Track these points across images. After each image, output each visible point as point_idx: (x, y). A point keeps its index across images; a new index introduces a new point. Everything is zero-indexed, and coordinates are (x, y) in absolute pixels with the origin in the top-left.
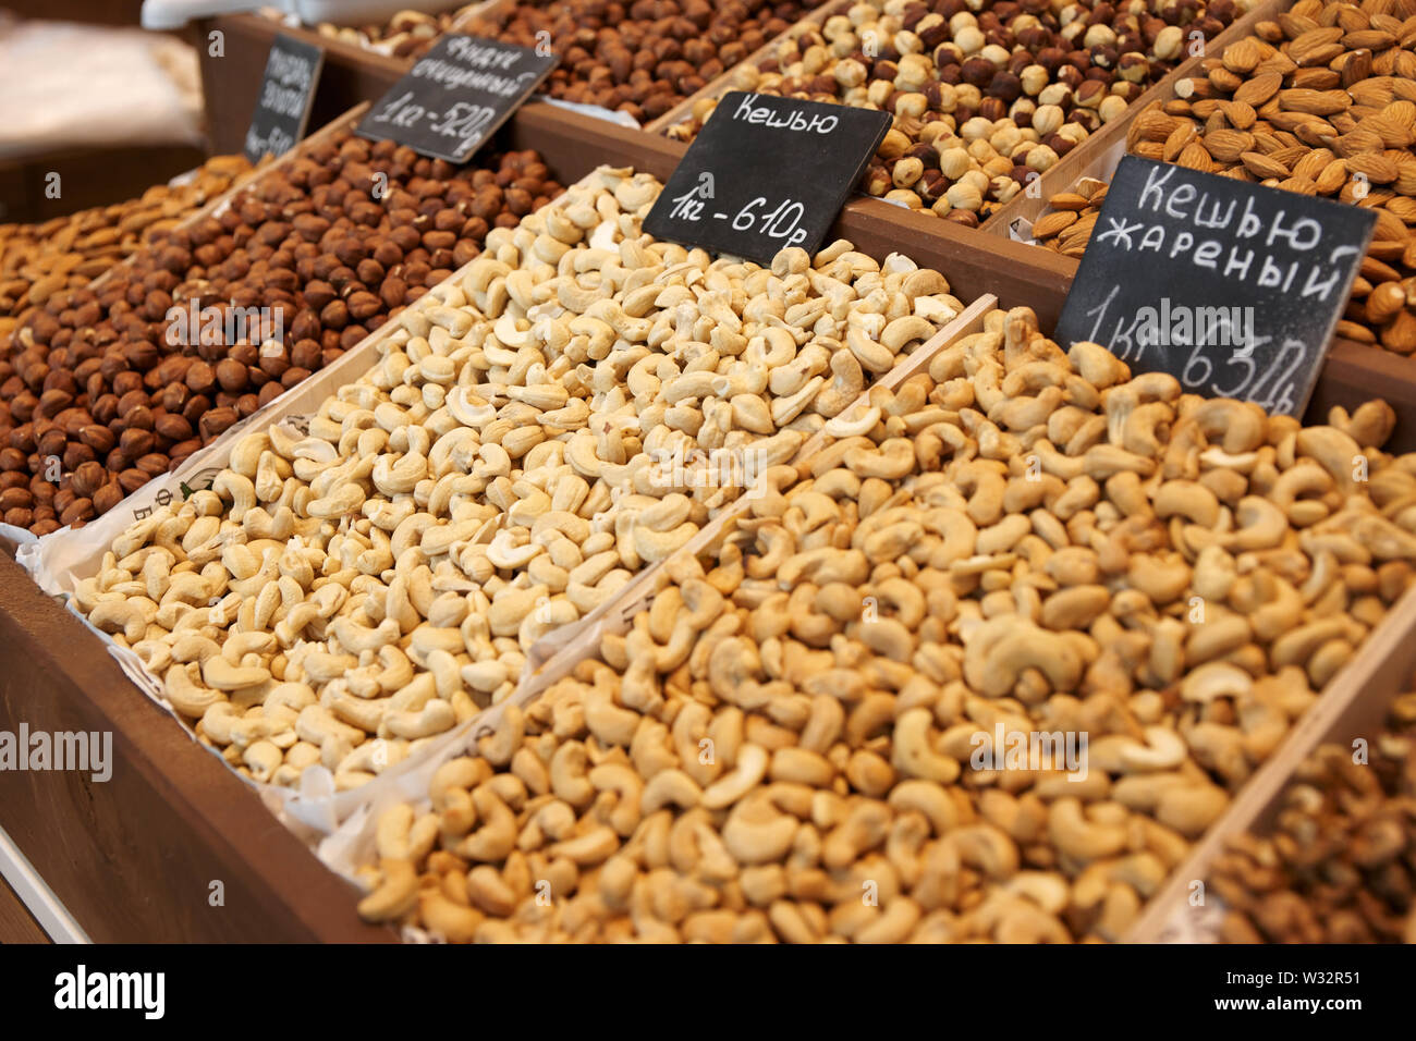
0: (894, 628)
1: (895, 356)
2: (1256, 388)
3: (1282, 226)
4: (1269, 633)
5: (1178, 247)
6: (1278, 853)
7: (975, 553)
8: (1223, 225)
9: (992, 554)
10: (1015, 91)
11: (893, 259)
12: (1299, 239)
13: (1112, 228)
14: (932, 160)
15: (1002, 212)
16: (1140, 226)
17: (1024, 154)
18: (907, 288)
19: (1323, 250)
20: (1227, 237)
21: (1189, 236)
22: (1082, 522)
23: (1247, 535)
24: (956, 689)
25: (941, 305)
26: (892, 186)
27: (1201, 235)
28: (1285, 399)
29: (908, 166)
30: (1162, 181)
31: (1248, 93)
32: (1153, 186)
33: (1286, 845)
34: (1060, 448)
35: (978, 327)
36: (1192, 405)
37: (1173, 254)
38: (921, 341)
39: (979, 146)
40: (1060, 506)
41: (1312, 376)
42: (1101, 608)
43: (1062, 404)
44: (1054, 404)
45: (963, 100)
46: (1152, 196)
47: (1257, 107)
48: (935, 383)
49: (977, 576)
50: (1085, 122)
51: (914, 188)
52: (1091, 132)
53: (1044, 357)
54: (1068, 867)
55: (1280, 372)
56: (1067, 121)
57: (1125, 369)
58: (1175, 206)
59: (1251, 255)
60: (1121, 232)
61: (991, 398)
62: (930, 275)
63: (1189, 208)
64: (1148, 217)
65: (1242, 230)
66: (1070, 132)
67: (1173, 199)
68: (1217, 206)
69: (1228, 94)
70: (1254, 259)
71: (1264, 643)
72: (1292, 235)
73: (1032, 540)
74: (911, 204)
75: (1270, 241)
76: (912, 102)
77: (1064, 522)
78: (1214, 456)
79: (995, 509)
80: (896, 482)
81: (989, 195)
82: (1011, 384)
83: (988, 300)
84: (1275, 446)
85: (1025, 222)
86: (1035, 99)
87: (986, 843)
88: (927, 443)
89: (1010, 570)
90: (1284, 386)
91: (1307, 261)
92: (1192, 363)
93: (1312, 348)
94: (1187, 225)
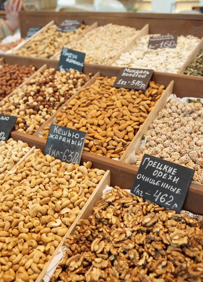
0: (18, 208)
1: (20, 158)
2: (73, 160)
3: (74, 135)
4: (73, 202)
5: (60, 138)
6: (74, 237)
7: (31, 193)
8: (66, 135)
9: (34, 193)
10: (38, 110)
11: (19, 141)
12: (76, 137)
13: (50, 136)
14: (25, 123)
15: (37, 131)
16: (54, 135)
17: (40, 121)
18: (21, 147)
19: (80, 139)
20: (67, 137)
21: (61, 137)
22: (47, 186)
23: (70, 186)
24: (28, 217)
25: (27, 149)
26: (19, 128)
27: (63, 136)
28: (77, 162)
29: (21, 125)
30: (57, 128)
31: (74, 108)
32: (56, 129)
33: (75, 236)
34: (44, 173)
35: (33, 152)
36: (64, 164)
37: (59, 140)
38: (24, 155)
39: (33, 120)
40: (44, 183)
41: (80, 158)
42: (50, 200)
43: (44, 165)
44: (43, 166)
45: (31, 112)
46: (56, 130)
47: (75, 111)
48: (26, 163)
49: (31, 197)
50: (50, 114)
51: (23, 128)
52: (51, 116)
53: (42, 158)
54: (45, 244)
55: (76, 157)
56: (47, 114)
57: (54, 158)
58: (59, 132)
59: (70, 139)
60: (52, 136)
61: (34, 165)
62: (25, 144)
63: (61, 132)
64: (55, 134)
65: (68, 136)
66: (47, 116)
67: (59, 131)
68: (65, 132)
69: (71, 109)
70: (71, 140)
71: (73, 203)
72: (75, 136)
73: (40, 189)
74: (22, 131)
75: (72, 137)
76: (22, 113)
77: (44, 186)
78: (66, 173)
79: (34, 185)
80: (19, 181)
81: (35, 128)
82: (37, 162)
83: (34, 147)
84: (75, 170)
85: (40, 132)
86: (42, 111)
87: (32, 242)
88: (24, 174)
89: (36, 195)
90: (77, 159)
91: (78, 140)
92: (64, 157)
93: (80, 153)
94: (61, 135)
